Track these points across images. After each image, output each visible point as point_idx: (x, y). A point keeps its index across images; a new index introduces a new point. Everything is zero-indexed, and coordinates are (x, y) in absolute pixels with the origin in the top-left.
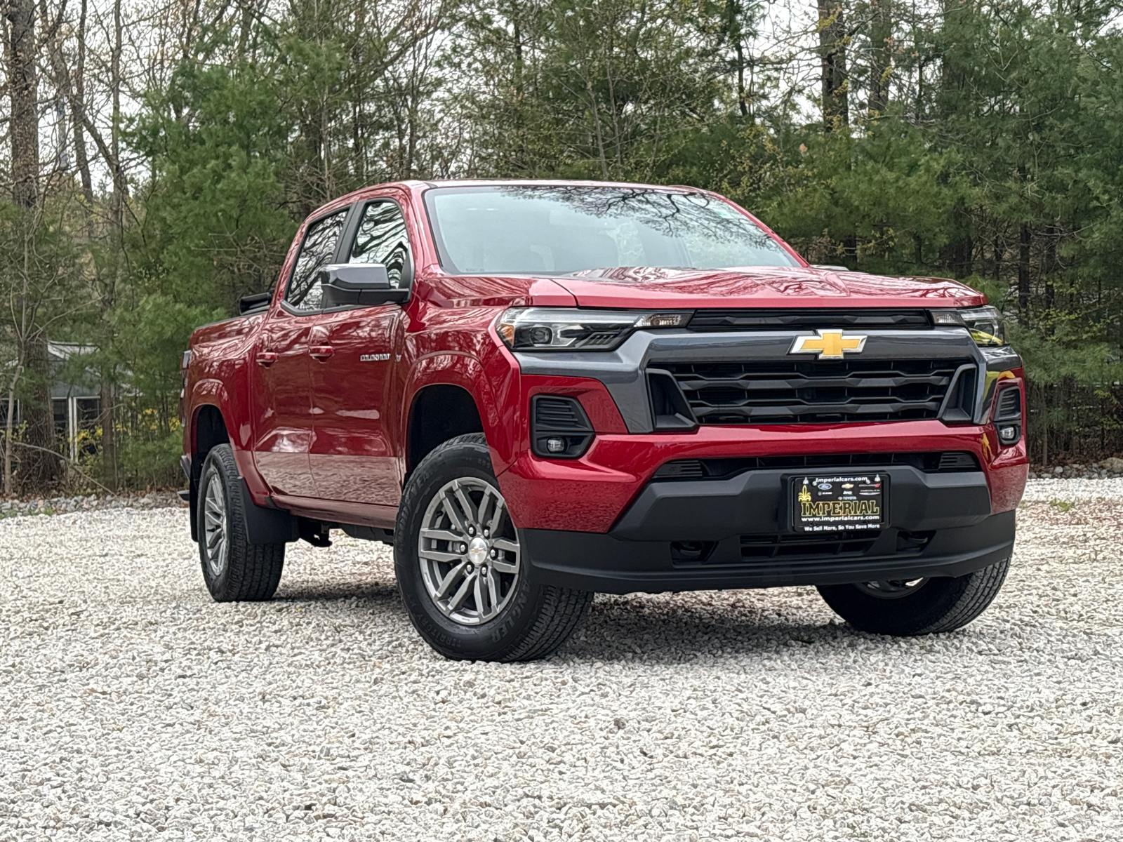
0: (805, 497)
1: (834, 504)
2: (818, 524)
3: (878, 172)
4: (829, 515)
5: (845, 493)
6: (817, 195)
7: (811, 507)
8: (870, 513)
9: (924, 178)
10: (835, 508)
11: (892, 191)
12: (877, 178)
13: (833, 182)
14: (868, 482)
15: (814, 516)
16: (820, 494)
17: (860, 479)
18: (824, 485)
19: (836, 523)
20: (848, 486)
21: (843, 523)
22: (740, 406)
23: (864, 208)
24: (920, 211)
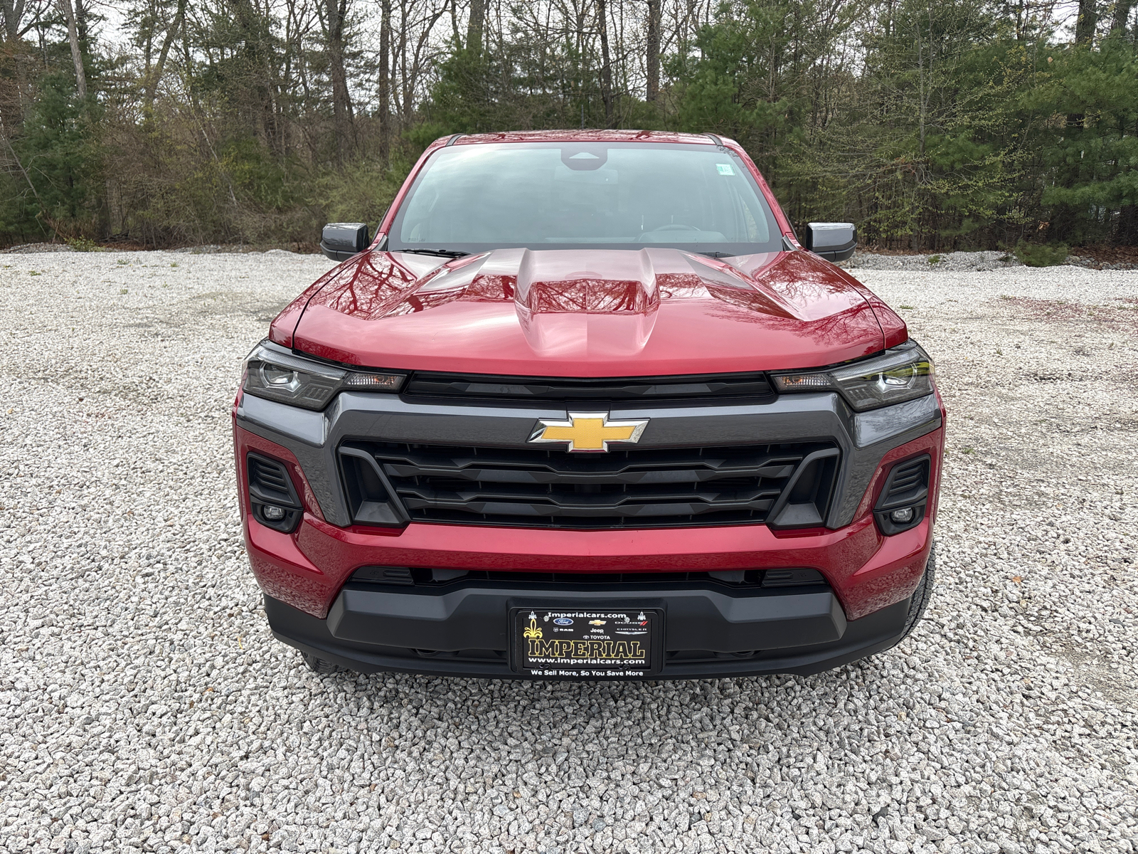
0: (533, 633)
1: (576, 644)
2: (551, 667)
3: (1094, 73)
4: (568, 656)
5: (594, 630)
6: (1054, 89)
7: (542, 645)
8: (630, 656)
9: (1126, 77)
10: (577, 649)
11: (1103, 85)
12: (1093, 77)
13: (1064, 81)
14: (627, 620)
15: (548, 657)
16: (556, 630)
17: (614, 616)
18: (563, 619)
19: (578, 668)
20: (598, 622)
21: (589, 667)
22: (464, 500)
23: (1083, 97)
24: (1121, 98)
